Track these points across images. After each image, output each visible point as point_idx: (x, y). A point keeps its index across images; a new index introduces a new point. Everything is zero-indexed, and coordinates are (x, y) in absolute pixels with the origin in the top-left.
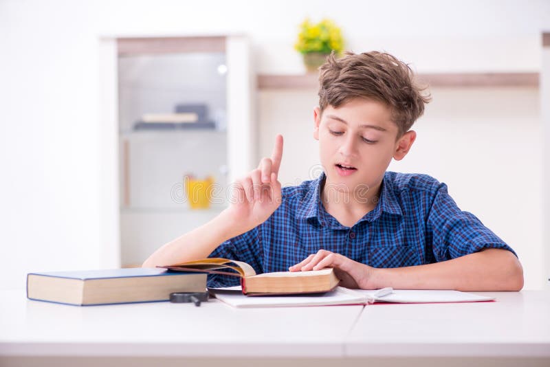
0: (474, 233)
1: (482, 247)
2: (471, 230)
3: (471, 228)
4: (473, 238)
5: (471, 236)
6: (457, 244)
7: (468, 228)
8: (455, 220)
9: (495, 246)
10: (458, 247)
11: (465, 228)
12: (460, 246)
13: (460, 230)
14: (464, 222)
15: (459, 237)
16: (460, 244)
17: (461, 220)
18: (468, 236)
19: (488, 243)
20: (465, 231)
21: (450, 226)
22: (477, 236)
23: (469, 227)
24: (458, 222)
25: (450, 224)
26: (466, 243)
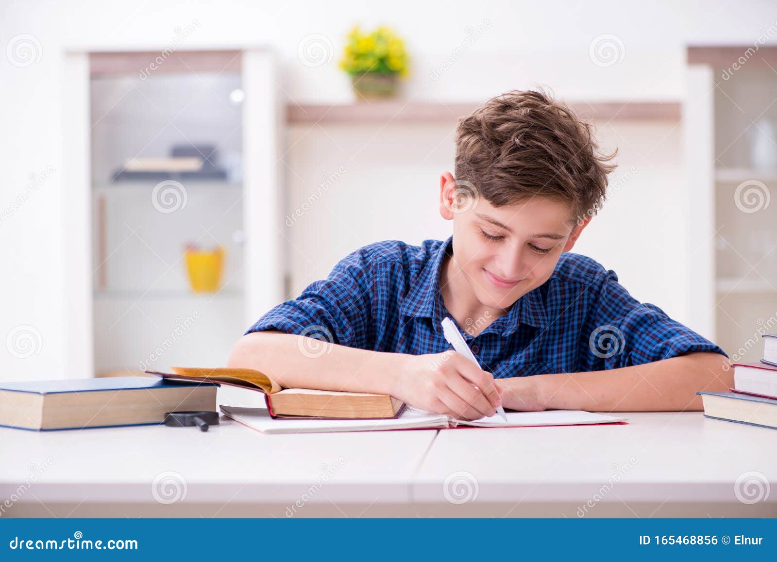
0: (670, 332)
1: (686, 350)
2: (663, 328)
3: (663, 325)
4: (669, 338)
5: (665, 336)
6: (646, 348)
7: (659, 325)
8: (638, 316)
9: (704, 348)
10: (647, 352)
11: (655, 326)
12: (650, 351)
13: (646, 329)
14: (652, 317)
15: (648, 338)
16: (650, 347)
17: (646, 315)
18: (660, 336)
19: (694, 344)
20: (655, 329)
21: (632, 325)
22: (673, 335)
23: (659, 323)
24: (642, 319)
25: (632, 322)
26: (660, 345)
